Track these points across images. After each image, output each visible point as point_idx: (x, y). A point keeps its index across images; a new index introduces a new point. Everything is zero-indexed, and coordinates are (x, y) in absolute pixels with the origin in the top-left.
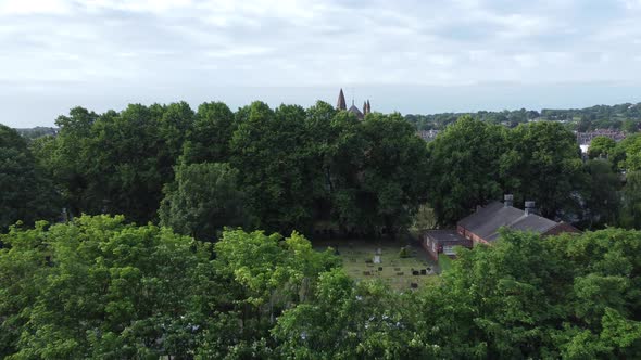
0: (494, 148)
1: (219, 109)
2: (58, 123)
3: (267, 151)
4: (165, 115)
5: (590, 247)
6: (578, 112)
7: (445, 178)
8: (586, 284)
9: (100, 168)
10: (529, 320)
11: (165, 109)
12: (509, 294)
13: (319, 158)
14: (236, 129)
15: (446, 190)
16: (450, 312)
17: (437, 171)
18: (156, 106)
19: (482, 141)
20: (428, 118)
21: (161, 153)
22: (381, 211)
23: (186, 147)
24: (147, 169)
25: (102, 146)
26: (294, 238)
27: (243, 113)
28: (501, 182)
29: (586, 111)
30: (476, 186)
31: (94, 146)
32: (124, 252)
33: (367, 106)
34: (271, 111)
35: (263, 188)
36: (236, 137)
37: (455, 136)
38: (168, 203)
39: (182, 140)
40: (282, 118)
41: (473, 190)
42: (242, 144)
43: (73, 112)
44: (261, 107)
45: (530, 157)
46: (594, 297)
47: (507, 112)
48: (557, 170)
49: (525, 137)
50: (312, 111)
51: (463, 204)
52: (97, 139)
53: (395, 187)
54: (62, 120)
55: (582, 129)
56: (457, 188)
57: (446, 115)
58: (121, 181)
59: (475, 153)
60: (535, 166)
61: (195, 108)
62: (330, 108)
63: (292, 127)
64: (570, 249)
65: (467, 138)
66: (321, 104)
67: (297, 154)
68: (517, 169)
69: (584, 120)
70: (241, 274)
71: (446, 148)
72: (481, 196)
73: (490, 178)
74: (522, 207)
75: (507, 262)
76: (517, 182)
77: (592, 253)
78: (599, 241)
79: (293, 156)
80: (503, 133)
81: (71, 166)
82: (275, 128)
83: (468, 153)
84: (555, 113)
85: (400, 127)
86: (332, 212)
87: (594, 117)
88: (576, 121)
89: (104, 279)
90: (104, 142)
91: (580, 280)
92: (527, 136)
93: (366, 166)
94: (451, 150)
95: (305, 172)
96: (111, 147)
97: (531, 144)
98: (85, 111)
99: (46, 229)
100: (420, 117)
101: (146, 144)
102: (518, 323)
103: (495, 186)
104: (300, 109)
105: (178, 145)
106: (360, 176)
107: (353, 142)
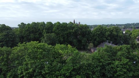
0: (105, 31)
1: (50, 23)
2: (18, 26)
3: (60, 32)
4: (40, 24)
5: (121, 48)
6: (123, 25)
7: (95, 37)
8: (119, 53)
9: (27, 35)
10: (109, 59)
11: (40, 23)
12: (106, 55)
13: (70, 33)
14: (54, 27)
15: (95, 40)
16: (96, 58)
17: (94, 36)
18: (38, 22)
19: (103, 30)
20: (91, 26)
21: (39, 32)
22: (83, 44)
23: (44, 31)
24: (36, 35)
25: (27, 30)
26: (69, 45)
27: (55, 24)
28: (106, 38)
29: (125, 25)
30: (101, 39)
31: (26, 30)
32: (40, 47)
33: (79, 23)
34: (61, 24)
35: (59, 39)
36: (54, 29)
37: (97, 29)
38: (42, 41)
39: (43, 29)
40: (63, 25)
41: (101, 40)
42: (55, 30)
43: (21, 23)
44: (59, 23)
45: (112, 33)
46: (121, 55)
47: (108, 25)
48: (117, 36)
49: (111, 29)
50: (69, 24)
51: (99, 43)
52: (26, 29)
53: (85, 39)
54: (19, 25)
55: (124, 28)
56: (98, 39)
57: (95, 25)
58: (31, 37)
59: (101, 32)
60: (113, 35)
61: (46, 23)
62: (72, 23)
63: (65, 27)
64: (117, 48)
65: (100, 29)
66: (71, 22)
67: (66, 32)
68: (109, 35)
69: (125, 26)
70: (60, 51)
71: (95, 31)
72: (102, 41)
73: (104, 37)
74: (110, 43)
75: (106, 50)
76: (109, 38)
77: (121, 49)
78: (122, 47)
79: (65, 33)
80: (107, 28)
81: (21, 34)
82: (61, 27)
83: (100, 32)
84: (119, 25)
85: (86, 27)
86: (73, 44)
87: (127, 26)
88: (123, 27)
89: (37, 52)
90: (28, 30)
91: (118, 53)
92: (112, 29)
93: (79, 35)
94: (96, 32)
95: (67, 36)
96: (29, 30)
97: (112, 31)
98: (24, 23)
99: (25, 43)
100: (90, 25)
101: (36, 30)
102: (107, 60)
103: (105, 39)
104: (66, 23)
105: (43, 30)
106: (78, 37)
107: (77, 30)
